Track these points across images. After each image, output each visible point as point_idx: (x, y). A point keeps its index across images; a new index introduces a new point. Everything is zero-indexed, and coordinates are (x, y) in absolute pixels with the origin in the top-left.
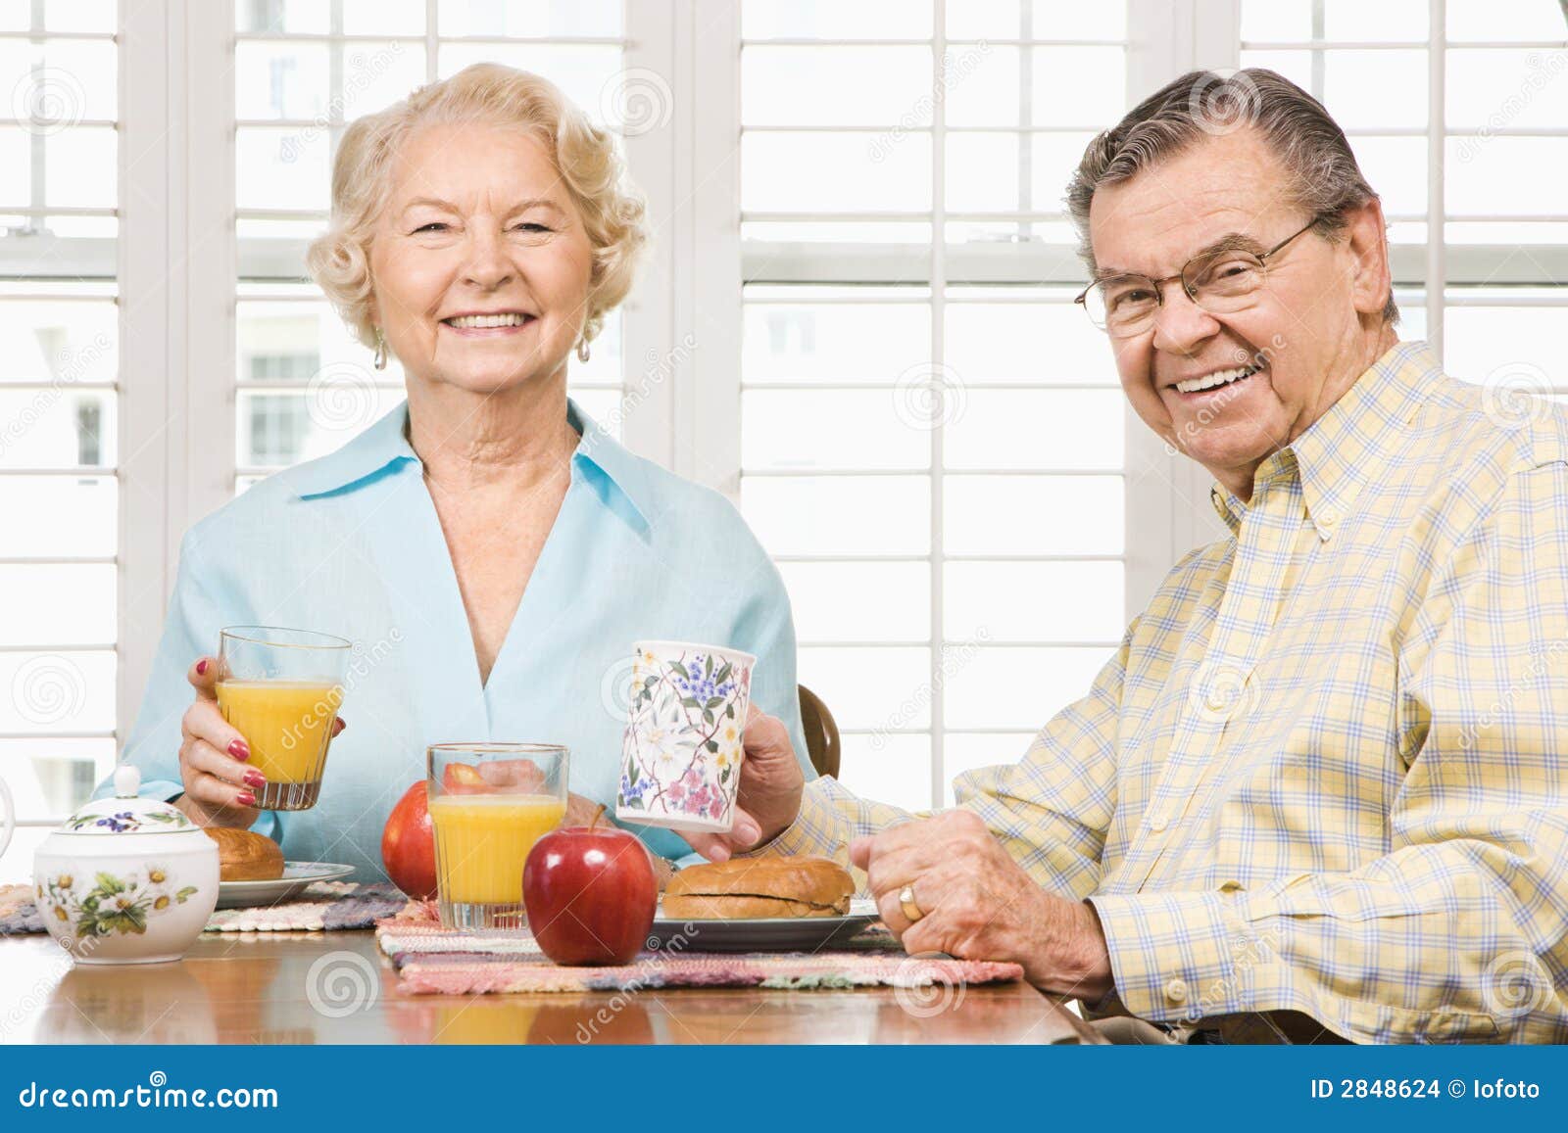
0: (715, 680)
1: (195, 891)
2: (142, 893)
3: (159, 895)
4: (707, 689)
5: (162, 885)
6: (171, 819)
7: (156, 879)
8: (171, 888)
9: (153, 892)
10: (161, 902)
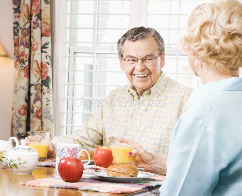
0: (61, 151)
1: (27, 162)
2: (17, 162)
3: (19, 163)
4: (60, 153)
5: (20, 161)
6: (26, 149)
7: (19, 160)
8: (22, 161)
9: (18, 162)
10: (20, 164)
